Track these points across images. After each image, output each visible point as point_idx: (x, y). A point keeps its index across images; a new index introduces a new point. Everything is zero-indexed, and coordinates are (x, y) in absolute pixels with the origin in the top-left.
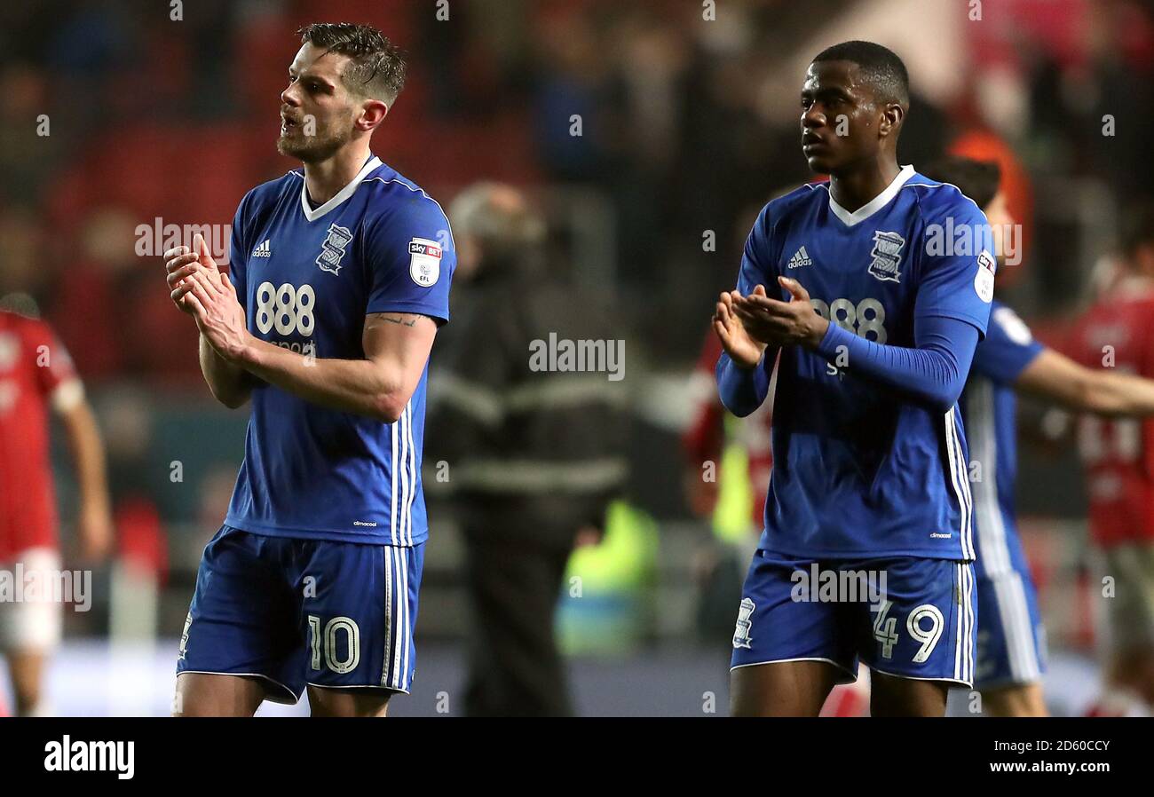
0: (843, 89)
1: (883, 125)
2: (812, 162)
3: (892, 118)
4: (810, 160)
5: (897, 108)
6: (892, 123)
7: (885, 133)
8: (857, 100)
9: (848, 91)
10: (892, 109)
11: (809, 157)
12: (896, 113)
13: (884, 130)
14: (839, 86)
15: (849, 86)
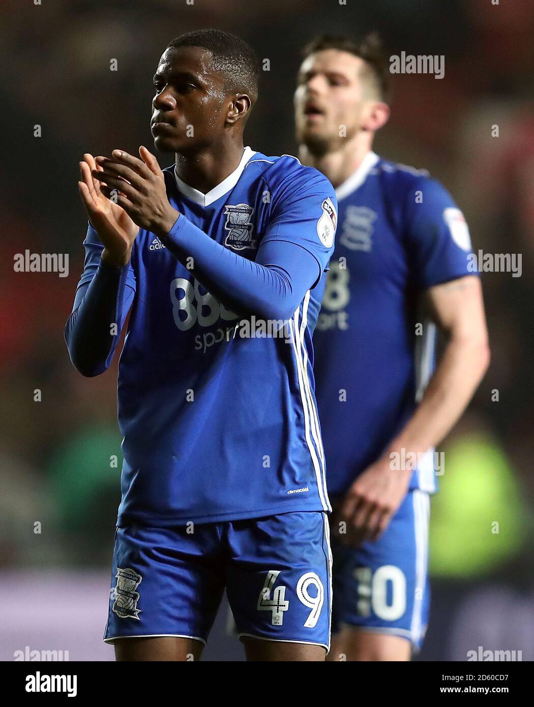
0: (194, 74)
1: (231, 113)
2: (158, 141)
3: (240, 108)
4: (156, 139)
5: (245, 98)
6: (239, 112)
7: (232, 121)
8: (208, 87)
9: (199, 77)
10: (240, 99)
11: (155, 137)
12: (244, 103)
13: (231, 118)
14: (191, 71)
15: (201, 71)
